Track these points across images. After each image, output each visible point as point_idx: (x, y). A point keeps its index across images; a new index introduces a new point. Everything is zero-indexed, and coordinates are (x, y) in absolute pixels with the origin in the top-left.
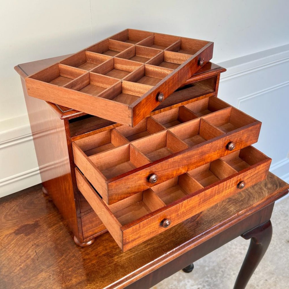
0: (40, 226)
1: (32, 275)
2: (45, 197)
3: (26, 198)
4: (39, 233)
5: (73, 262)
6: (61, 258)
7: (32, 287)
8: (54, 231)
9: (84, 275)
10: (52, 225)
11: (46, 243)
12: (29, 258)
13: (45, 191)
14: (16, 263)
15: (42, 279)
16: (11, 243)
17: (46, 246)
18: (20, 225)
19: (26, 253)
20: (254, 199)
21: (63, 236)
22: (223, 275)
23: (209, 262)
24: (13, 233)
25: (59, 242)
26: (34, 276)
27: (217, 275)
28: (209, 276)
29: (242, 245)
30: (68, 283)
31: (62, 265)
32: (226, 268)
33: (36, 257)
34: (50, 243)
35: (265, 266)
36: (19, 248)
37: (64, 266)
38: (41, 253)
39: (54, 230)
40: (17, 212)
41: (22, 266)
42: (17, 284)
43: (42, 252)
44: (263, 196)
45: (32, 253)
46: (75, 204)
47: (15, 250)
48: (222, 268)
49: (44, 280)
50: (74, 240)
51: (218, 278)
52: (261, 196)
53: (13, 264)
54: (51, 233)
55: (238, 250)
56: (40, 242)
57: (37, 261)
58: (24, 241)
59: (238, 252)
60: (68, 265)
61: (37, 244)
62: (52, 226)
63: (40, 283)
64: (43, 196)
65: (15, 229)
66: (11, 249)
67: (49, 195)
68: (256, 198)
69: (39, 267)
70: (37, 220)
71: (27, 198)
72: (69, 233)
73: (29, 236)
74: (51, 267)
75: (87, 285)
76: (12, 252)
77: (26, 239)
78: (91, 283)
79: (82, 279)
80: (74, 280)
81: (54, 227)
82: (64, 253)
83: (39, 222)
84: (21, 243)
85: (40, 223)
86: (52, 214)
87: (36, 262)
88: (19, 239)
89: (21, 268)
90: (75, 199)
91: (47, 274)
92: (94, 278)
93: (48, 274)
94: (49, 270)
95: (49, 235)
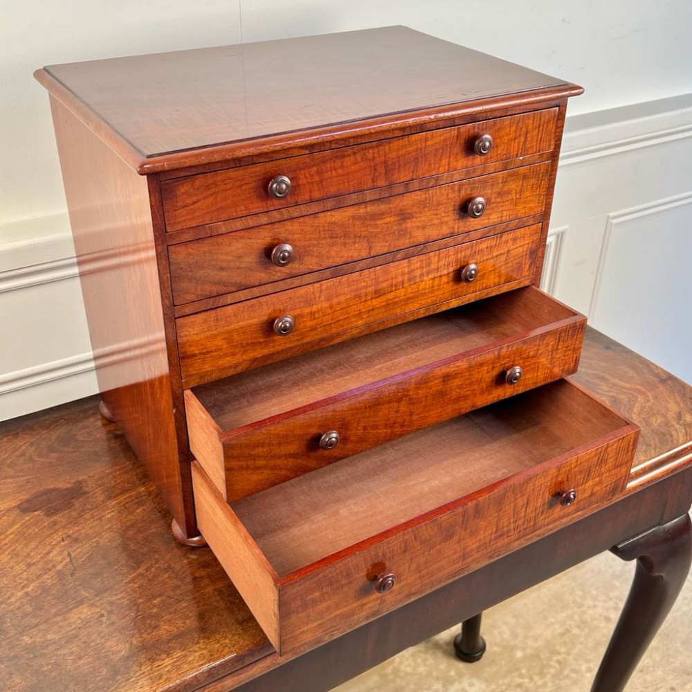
0: (86, 493)
1: (53, 611)
2: (104, 425)
3: (57, 426)
4: (83, 511)
5: (166, 584)
6: (134, 572)
7: (51, 640)
8: (123, 508)
9: (192, 617)
10: (118, 491)
11: (98, 535)
12: (50, 570)
13: (106, 411)
14: (16, 582)
15: (79, 621)
16: (7, 530)
17: (98, 543)
18: (34, 491)
19: (43, 557)
20: (648, 447)
21: (144, 520)
22: (561, 671)
23: (526, 637)
24: (13, 508)
25: (131, 533)
26: (59, 615)
27: (545, 671)
28: (524, 671)
29: (611, 599)
30: (149, 634)
31: (137, 589)
32: (568, 654)
33: (68, 567)
34: (107, 535)
35: (670, 652)
36: (26, 545)
37: (140, 593)
38: (83, 559)
39: (123, 503)
40: (31, 459)
41: (30, 589)
42: (12, 632)
43: (88, 555)
44: (672, 441)
45: (59, 557)
46: (176, 424)
47: (15, 550)
48: (559, 653)
49: (84, 625)
50: (171, 529)
51: (548, 678)
52: (667, 442)
53: (6, 583)
54: (113, 511)
55: (599, 610)
56: (83, 531)
57: (69, 578)
58: (41, 527)
59: (600, 616)
60: (152, 590)
61: (74, 536)
62: (117, 496)
63: (73, 632)
64: (99, 423)
65: (21, 500)
66: (5, 547)
67: (115, 422)
68: (653, 447)
69: (75, 592)
70: (81, 478)
71: (59, 427)
72: (160, 512)
73: (55, 518)
74: (106, 595)
75: (197, 643)
76: (9, 554)
77: (46, 524)
78: (209, 638)
79: (186, 627)
80: (164, 627)
81: (122, 498)
82: (142, 562)
83: (84, 485)
84: (33, 533)
85: (86, 487)
86: (118, 467)
87: (68, 580)
88: (28, 523)
89: (27, 594)
90: (174, 411)
91: (93, 611)
92: (219, 625)
93: (98, 610)
94: (101, 601)
95: (109, 516)
